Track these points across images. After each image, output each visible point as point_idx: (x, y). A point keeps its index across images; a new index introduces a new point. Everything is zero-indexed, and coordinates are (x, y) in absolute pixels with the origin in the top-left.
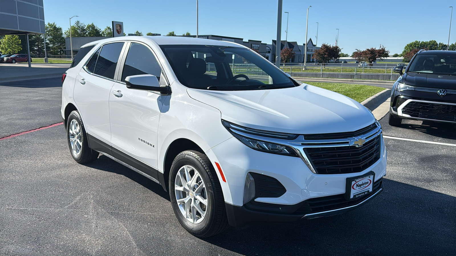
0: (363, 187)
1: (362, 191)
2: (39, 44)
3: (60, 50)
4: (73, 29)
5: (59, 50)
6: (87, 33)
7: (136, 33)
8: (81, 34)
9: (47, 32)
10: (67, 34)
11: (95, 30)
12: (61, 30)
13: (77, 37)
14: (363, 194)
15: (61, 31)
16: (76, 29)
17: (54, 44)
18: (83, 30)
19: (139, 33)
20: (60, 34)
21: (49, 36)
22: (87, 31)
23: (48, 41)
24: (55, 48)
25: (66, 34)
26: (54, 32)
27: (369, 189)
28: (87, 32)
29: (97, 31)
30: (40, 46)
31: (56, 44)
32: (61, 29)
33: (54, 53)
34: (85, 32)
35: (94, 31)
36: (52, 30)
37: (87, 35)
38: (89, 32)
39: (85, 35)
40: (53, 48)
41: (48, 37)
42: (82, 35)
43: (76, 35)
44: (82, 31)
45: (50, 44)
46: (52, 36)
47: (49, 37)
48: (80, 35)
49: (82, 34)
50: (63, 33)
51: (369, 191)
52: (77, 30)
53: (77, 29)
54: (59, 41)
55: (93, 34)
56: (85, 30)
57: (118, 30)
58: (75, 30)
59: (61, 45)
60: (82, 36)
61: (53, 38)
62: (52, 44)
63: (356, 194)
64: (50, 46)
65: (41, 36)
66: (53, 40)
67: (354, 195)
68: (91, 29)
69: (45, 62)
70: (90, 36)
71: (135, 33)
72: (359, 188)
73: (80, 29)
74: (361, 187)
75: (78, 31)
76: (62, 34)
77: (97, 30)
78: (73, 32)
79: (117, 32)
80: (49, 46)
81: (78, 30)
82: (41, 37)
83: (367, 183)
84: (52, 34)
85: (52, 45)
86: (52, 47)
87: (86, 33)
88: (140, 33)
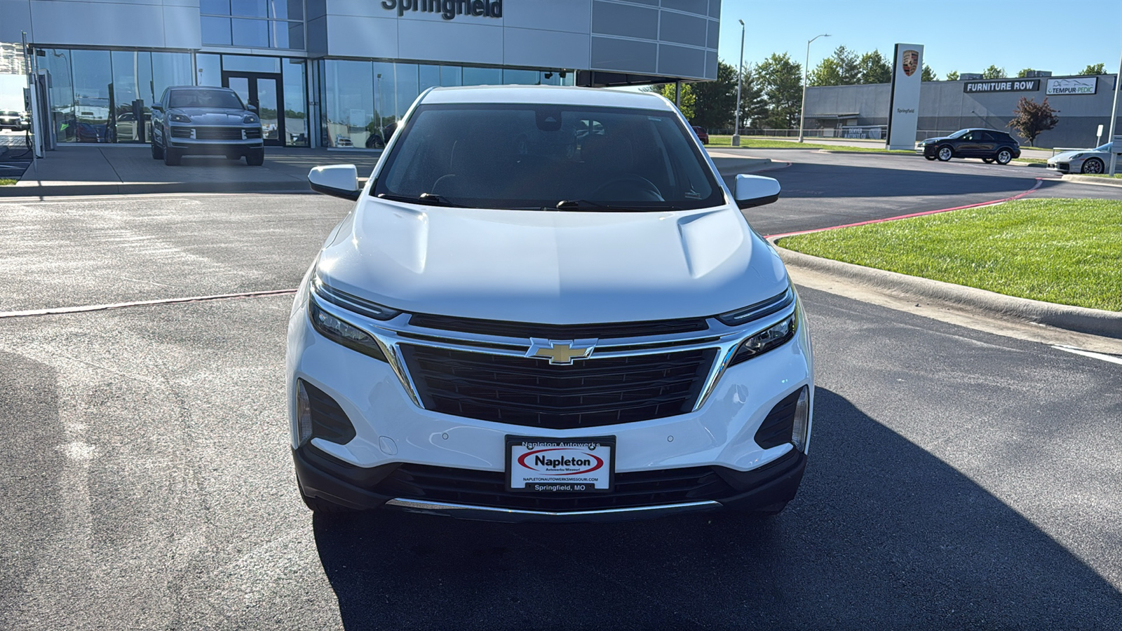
0: (567, 470)
1: (560, 479)
2: (746, 105)
3: (790, 117)
4: (829, 67)
5: (788, 118)
6: (859, 75)
7: (989, 70)
8: (843, 78)
9: (768, 76)
10: (811, 78)
11: (880, 67)
12: (798, 69)
13: (834, 84)
14: (568, 488)
15: (798, 72)
16: (834, 66)
17: (778, 102)
18: (851, 67)
19: (996, 70)
20: (795, 78)
21: (770, 84)
22: (861, 70)
23: (766, 97)
24: (778, 111)
25: (809, 79)
26: (783, 75)
27: (597, 480)
28: (861, 72)
29: (886, 68)
30: (747, 109)
31: (783, 104)
32: (798, 67)
33: (776, 123)
34: (856, 71)
35: (879, 70)
36: (778, 71)
37: (859, 80)
38: (865, 72)
39: (855, 80)
40: (775, 112)
41: (767, 87)
42: (847, 80)
43: (832, 82)
44: (847, 71)
45: (770, 103)
46: (778, 85)
47: (769, 87)
48: (842, 81)
49: (846, 77)
50: (803, 76)
51: (594, 484)
52: (837, 67)
53: (837, 65)
54: (790, 96)
55: (872, 76)
56: (855, 66)
57: (907, 65)
58: (832, 68)
59: (793, 105)
60: (847, 83)
61: (778, 90)
62: (774, 103)
63: (538, 481)
64: (768, 107)
65: (752, 85)
66: (777, 93)
67: (528, 481)
68: (870, 64)
69: (733, 145)
70: (867, 82)
71: (986, 70)
72: (547, 469)
73: (844, 65)
74: (557, 467)
75: (838, 71)
76: (799, 79)
77: (884, 65)
78: (825, 73)
79: (905, 71)
80: (766, 107)
81: (838, 69)
82: (753, 88)
83: (587, 462)
84: (776, 80)
85: (774, 105)
86: (773, 110)
87: (856, 74)
88: (998, 70)
